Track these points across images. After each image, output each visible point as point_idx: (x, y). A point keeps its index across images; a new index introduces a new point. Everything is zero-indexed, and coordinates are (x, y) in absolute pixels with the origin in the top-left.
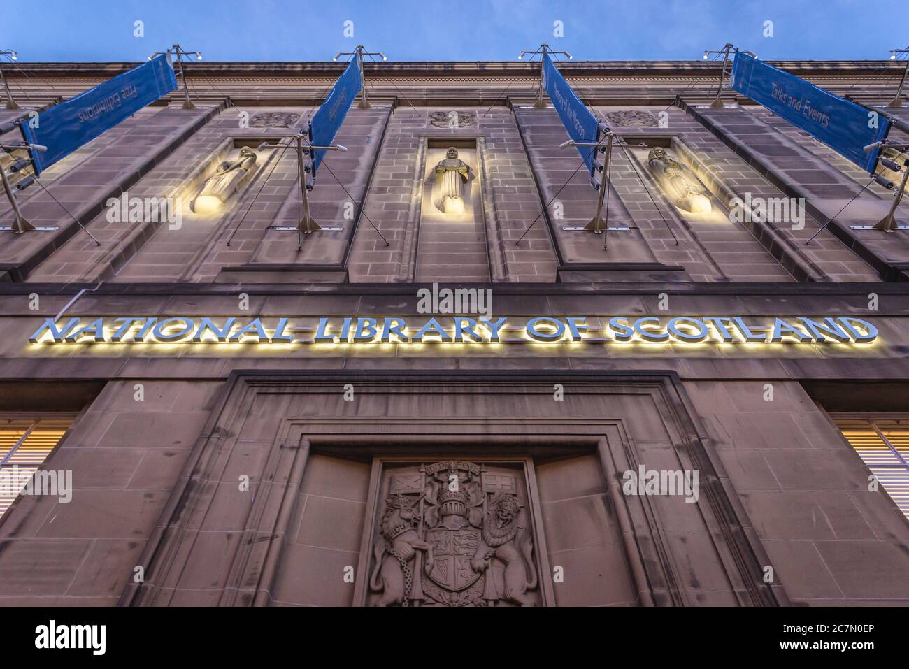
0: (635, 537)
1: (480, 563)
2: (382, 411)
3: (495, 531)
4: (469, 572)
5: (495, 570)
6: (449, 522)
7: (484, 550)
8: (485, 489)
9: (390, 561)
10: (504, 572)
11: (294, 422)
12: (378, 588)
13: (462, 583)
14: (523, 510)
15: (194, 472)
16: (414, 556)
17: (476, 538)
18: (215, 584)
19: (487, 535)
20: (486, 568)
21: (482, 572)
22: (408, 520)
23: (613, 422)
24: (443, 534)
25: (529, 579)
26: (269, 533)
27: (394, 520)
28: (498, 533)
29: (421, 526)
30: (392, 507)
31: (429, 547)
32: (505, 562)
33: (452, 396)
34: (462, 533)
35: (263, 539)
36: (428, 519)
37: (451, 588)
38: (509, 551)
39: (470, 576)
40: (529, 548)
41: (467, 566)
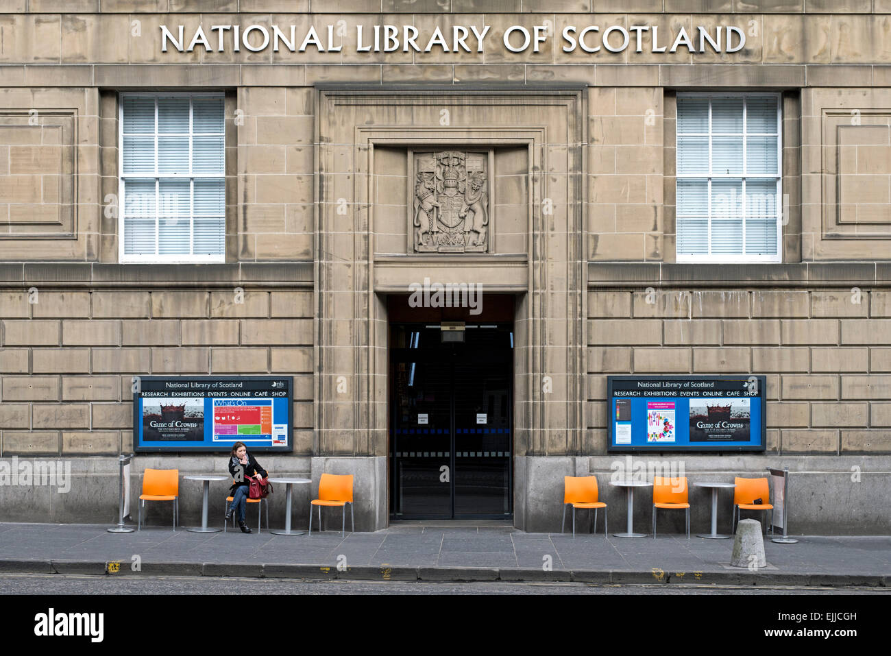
0: (533, 205)
1: (462, 215)
2: (410, 120)
3: (471, 196)
4: (458, 219)
5: (470, 215)
6: (449, 192)
7: (465, 207)
8: (467, 170)
9: (422, 211)
10: (473, 218)
11: (362, 130)
12: (417, 225)
13: (454, 224)
14: (486, 181)
15: (321, 169)
16: (433, 209)
17: (461, 200)
18: (350, 230)
19: (467, 199)
20: (465, 216)
21: (463, 218)
22: (429, 189)
23: (540, 130)
24: (446, 198)
25: (484, 221)
26: (366, 204)
27: (422, 190)
28: (472, 197)
29: (435, 191)
30: (421, 181)
31: (440, 205)
32: (474, 212)
33: (450, 107)
34: (455, 198)
35: (364, 207)
36: (439, 189)
37: (450, 226)
38: (477, 207)
39: (458, 220)
40: (486, 205)
41: (457, 215)
